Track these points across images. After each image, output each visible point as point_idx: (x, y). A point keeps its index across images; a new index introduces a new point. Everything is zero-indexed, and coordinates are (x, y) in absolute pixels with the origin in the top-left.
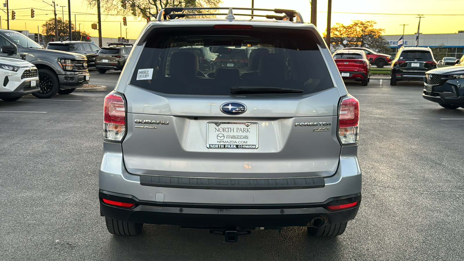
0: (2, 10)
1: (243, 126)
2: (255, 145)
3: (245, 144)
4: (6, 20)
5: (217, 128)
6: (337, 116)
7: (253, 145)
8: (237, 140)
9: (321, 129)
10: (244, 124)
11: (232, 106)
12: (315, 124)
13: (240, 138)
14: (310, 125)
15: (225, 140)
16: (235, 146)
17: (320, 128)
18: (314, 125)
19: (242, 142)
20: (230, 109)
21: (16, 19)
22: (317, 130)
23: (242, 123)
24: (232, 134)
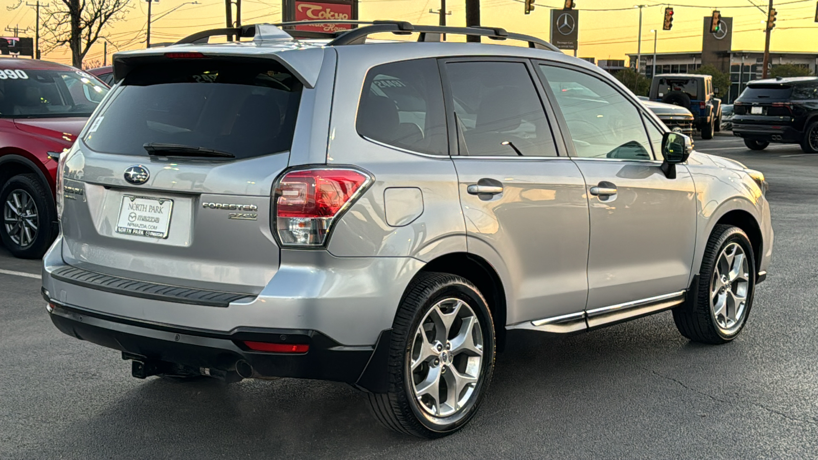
0: (758, 7)
1: (156, 203)
2: (163, 233)
3: (153, 230)
4: (764, 31)
5: (131, 203)
6: (269, 198)
7: (161, 233)
8: (147, 224)
9: (240, 216)
10: (159, 199)
11: (134, 171)
12: (230, 206)
13: (151, 221)
14: (222, 208)
15: (137, 222)
16: (142, 233)
17: (240, 214)
18: (228, 208)
19: (152, 227)
20: (131, 176)
21: (776, 27)
22: (235, 216)
23: (155, 199)
24: (144, 214)
